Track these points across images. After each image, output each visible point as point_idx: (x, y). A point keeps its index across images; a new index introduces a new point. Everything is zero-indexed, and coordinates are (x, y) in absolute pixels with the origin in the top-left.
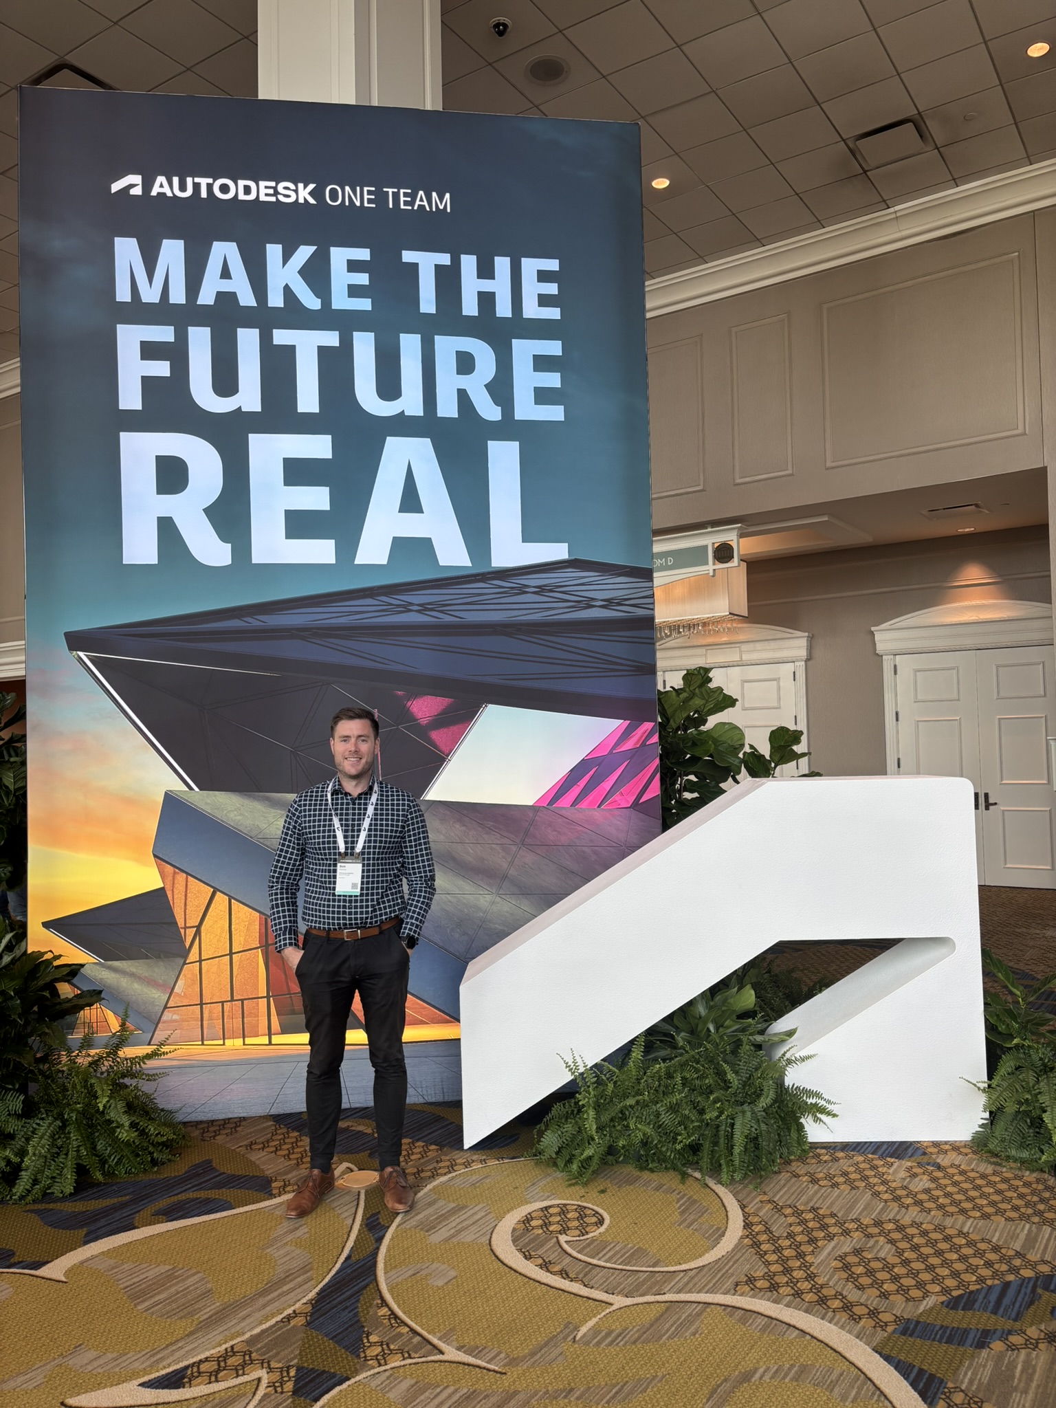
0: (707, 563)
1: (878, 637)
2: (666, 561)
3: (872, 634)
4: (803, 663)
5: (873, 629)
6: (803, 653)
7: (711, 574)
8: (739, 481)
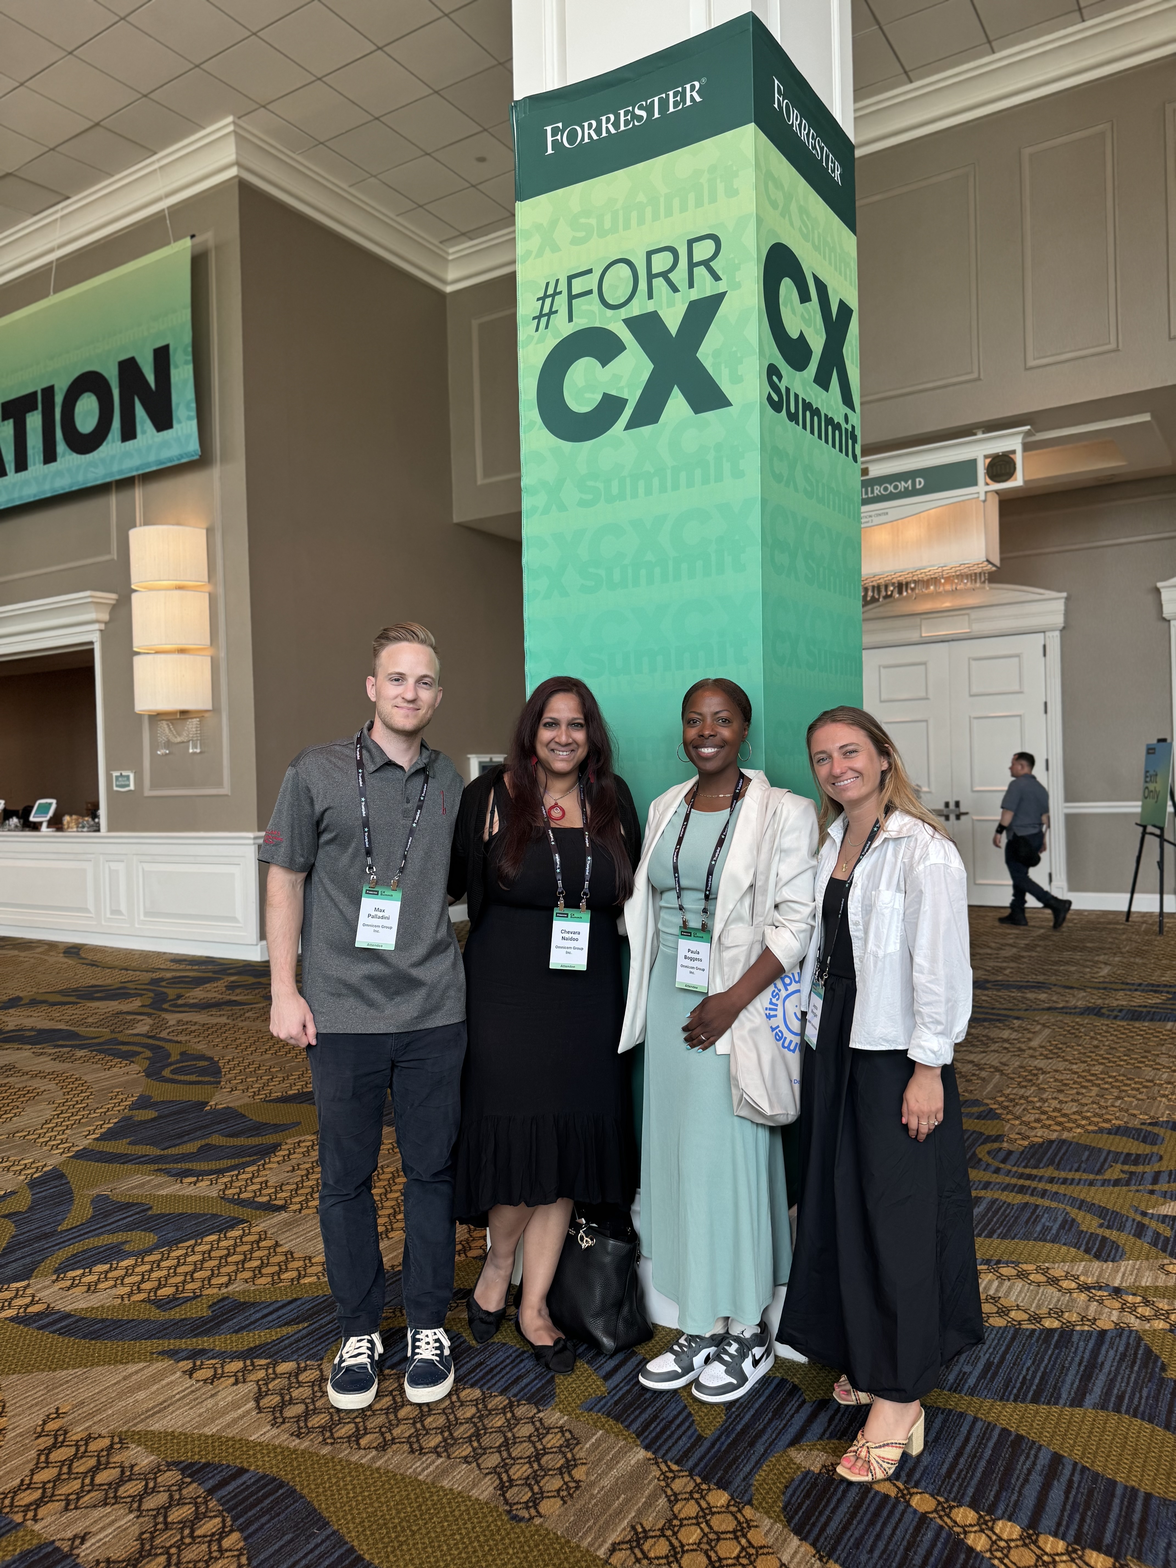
0: (975, 483)
1: (1165, 595)
2: (914, 484)
3: (1158, 591)
4: (1057, 633)
5: (1159, 585)
6: (1059, 620)
7: (982, 497)
8: (1031, 363)
